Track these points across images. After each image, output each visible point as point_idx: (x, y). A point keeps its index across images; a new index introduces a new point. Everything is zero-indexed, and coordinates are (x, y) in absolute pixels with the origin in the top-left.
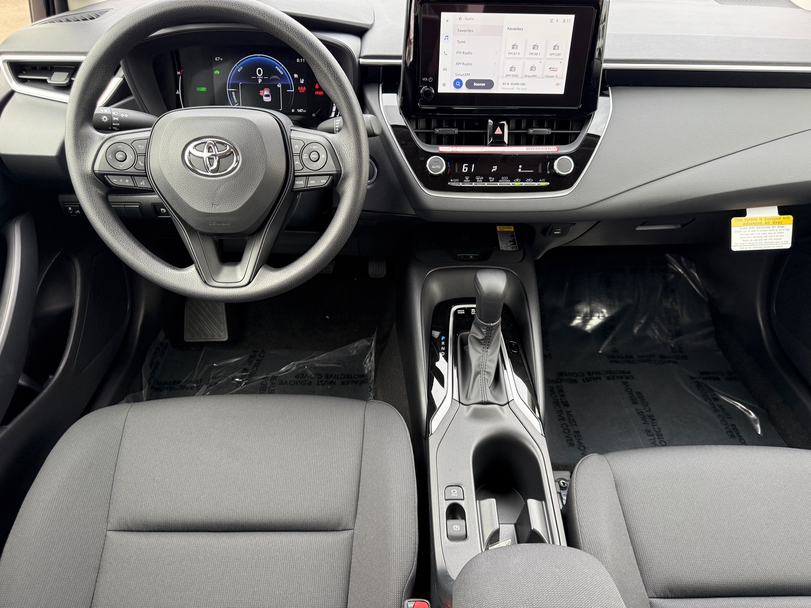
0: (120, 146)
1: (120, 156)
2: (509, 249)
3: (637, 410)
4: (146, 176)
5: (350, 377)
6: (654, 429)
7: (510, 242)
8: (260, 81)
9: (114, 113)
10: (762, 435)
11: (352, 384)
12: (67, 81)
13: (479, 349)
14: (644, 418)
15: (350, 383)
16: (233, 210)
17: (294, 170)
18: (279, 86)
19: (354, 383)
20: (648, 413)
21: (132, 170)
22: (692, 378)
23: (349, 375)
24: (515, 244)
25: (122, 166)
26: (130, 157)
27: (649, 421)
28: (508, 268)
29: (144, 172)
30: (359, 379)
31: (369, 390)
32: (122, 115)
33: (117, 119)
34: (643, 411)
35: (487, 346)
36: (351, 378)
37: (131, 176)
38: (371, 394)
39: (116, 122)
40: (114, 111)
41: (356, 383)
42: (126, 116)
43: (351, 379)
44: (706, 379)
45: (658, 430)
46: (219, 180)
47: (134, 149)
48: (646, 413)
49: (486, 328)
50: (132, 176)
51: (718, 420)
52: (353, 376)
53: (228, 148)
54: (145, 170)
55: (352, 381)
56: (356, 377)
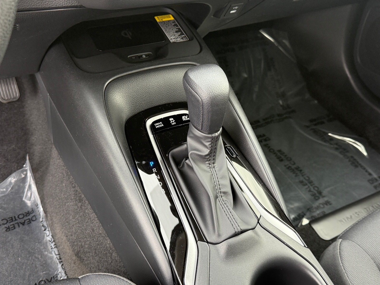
2: (179, 40)
3: (285, 166)
5: (14, 219)
6: (305, 178)
7: (176, 32)
10: (367, 157)
11: (19, 226)
13: (205, 166)
14: (293, 171)
15: (16, 226)
19: (21, 225)
20: (295, 166)
22: (308, 127)
23: (12, 218)
24: (182, 34)
27: (298, 172)
28: (193, 62)
30: (25, 218)
31: (43, 229)
34: (290, 165)
35: (212, 161)
36: (16, 220)
38: (47, 232)
41: (23, 224)
43: (16, 222)
44: (316, 125)
45: (307, 178)
48: (293, 167)
49: (210, 140)
51: (341, 156)
52: (16, 217)
55: (18, 223)
56: (21, 217)
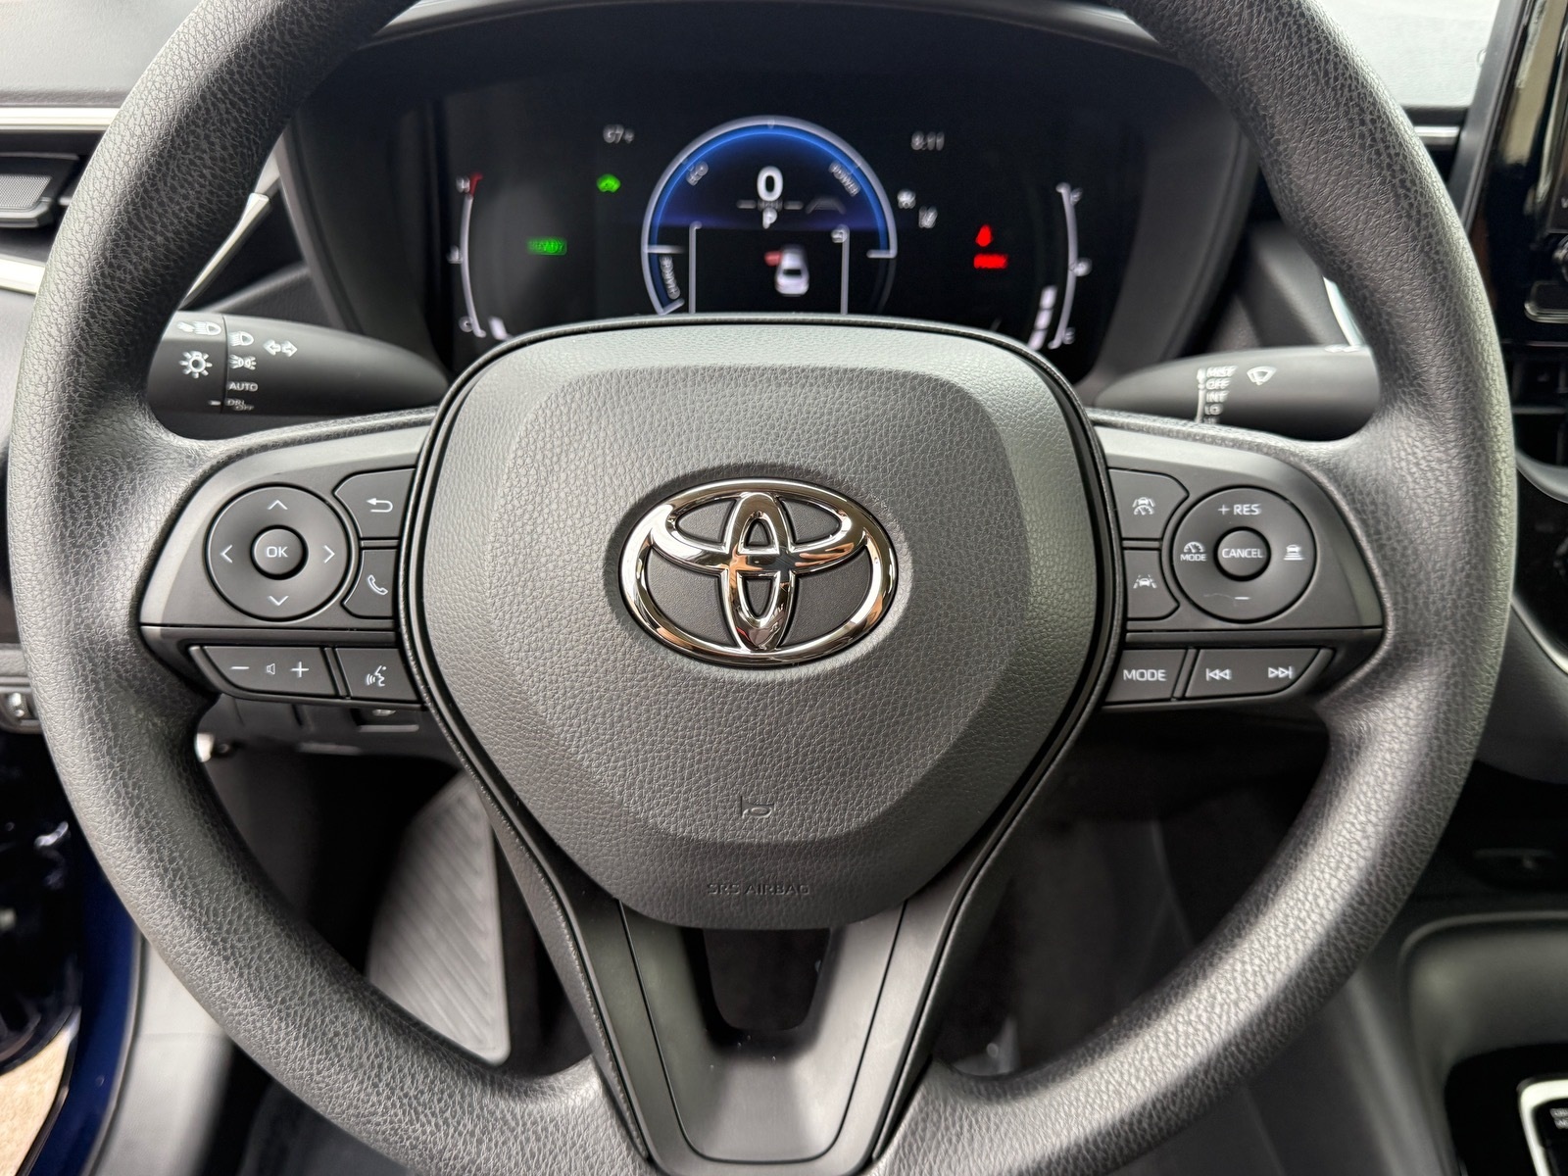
0: (278, 503)
1: (271, 550)
4: (398, 643)
8: (769, 218)
9: (236, 340)
12: (42, 209)
16: (841, 829)
17: (1125, 619)
18: (841, 236)
21: (331, 616)
25: (281, 599)
26: (325, 556)
29: (388, 623)
32: (272, 348)
33: (249, 363)
37: (321, 645)
39: (242, 375)
40: (236, 330)
42: (290, 350)
46: (792, 683)
47: (342, 516)
50: (326, 645)
53: (847, 524)
54: (395, 616)
